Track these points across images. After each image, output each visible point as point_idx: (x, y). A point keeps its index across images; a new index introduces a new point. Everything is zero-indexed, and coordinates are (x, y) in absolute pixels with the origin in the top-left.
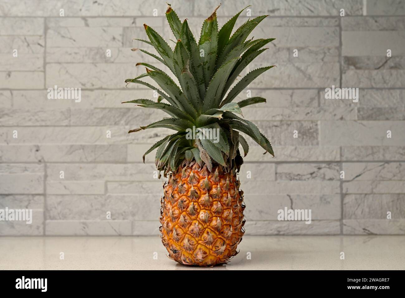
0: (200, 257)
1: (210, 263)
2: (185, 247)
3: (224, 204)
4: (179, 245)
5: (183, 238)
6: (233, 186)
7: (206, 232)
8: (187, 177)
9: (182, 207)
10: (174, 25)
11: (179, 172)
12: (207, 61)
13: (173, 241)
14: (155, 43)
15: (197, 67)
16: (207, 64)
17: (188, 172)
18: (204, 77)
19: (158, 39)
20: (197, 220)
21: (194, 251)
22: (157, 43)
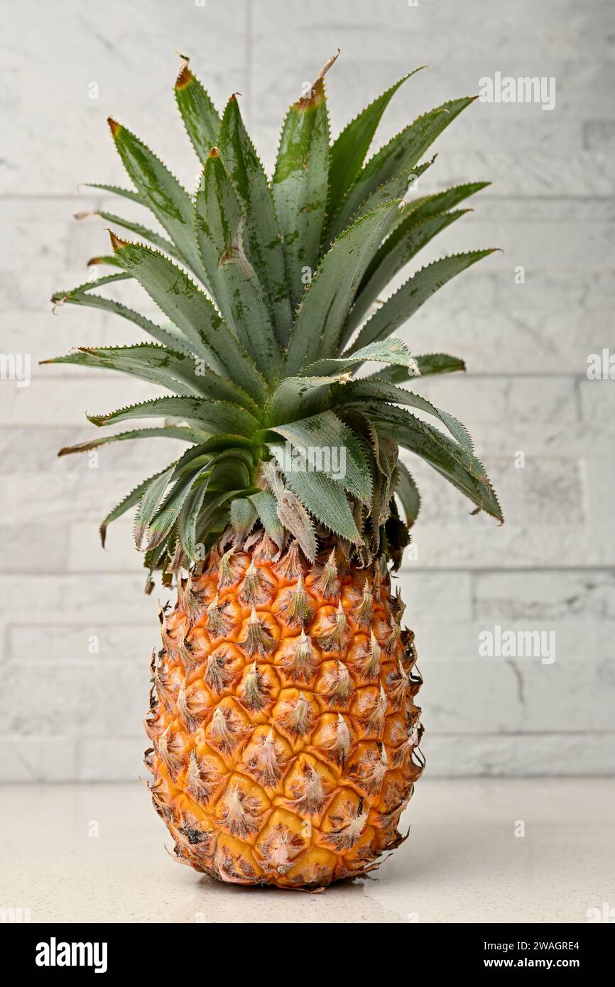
0: (280, 855)
1: (312, 877)
2: (230, 821)
3: (359, 670)
4: (208, 815)
5: (222, 787)
6: (383, 611)
7: (301, 765)
8: (237, 582)
9: (220, 680)
10: (198, 126)
11: (211, 567)
12: (296, 232)
13: (189, 798)
14: (141, 178)
15: (266, 247)
16: (296, 239)
17: (239, 565)
18: (287, 279)
19: (152, 168)
20: (270, 725)
21: (260, 833)
22: (146, 179)
